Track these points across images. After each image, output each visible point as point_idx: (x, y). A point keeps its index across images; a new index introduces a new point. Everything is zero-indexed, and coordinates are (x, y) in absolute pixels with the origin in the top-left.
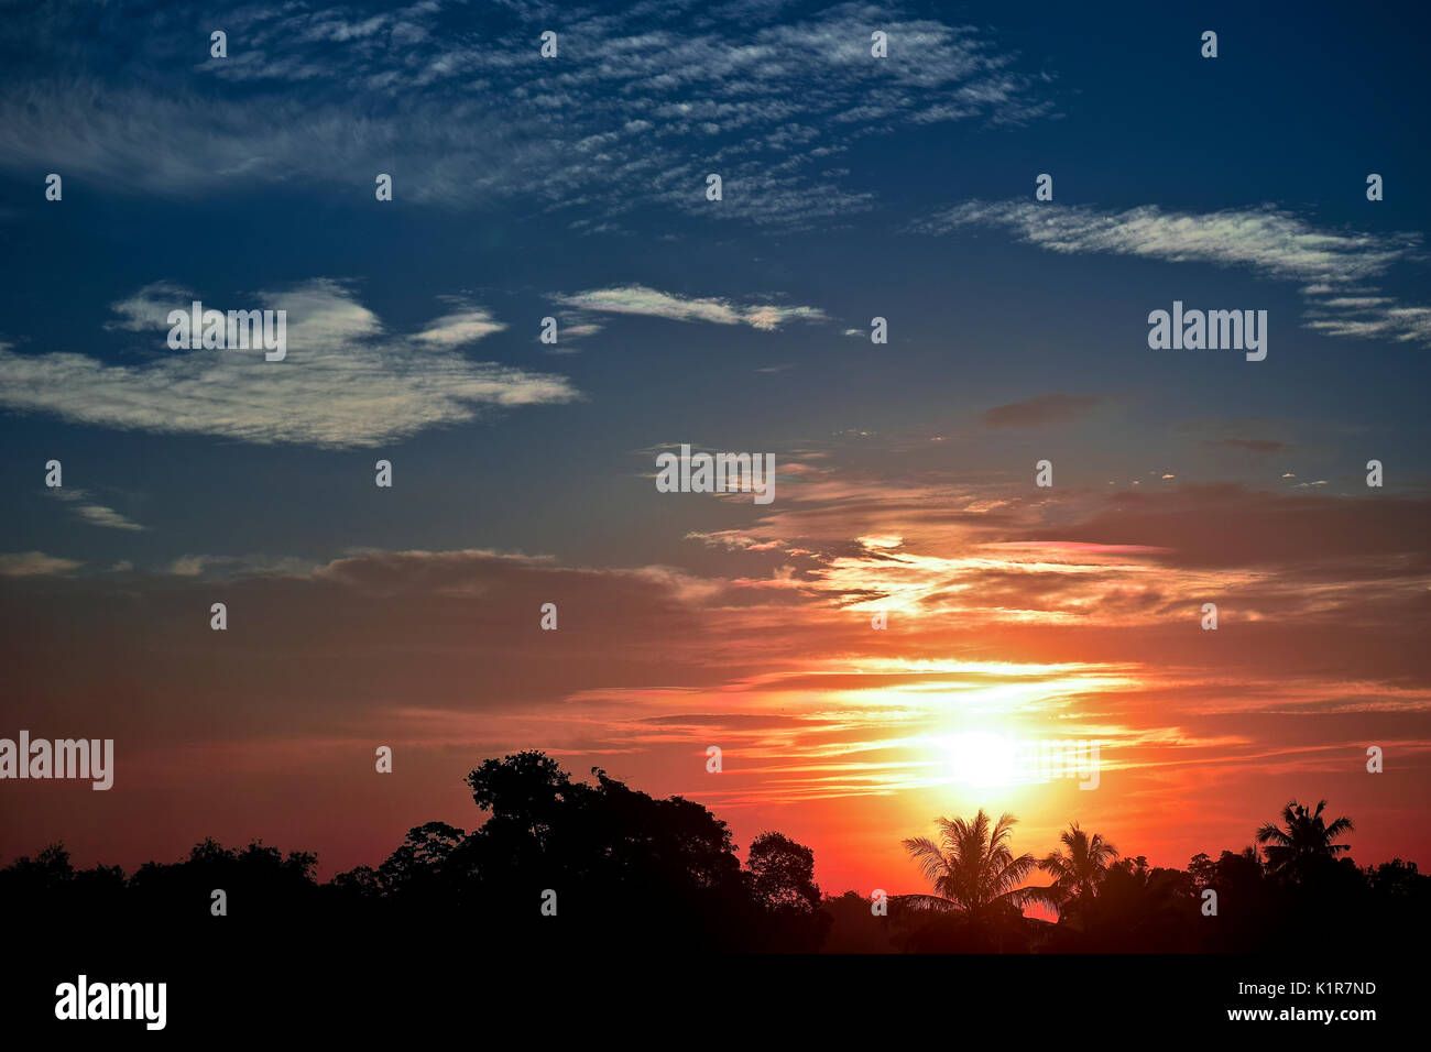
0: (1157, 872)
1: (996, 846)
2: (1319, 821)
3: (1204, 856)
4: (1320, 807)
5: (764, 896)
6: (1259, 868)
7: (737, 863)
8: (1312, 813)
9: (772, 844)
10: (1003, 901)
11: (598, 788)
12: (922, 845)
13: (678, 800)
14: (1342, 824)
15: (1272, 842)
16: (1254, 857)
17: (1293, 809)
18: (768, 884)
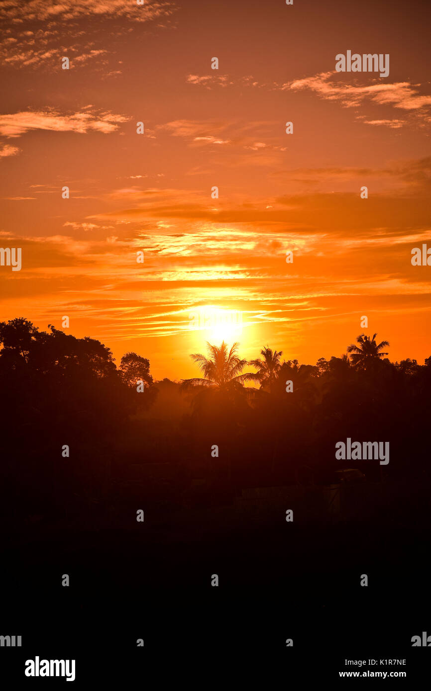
0: (302, 366)
1: (231, 356)
2: (374, 343)
3: (323, 359)
4: (374, 336)
5: (127, 381)
6: (349, 363)
7: (115, 366)
8: (371, 340)
9: (130, 358)
10: (234, 381)
11: (51, 334)
12: (198, 357)
13: (87, 339)
14: (384, 344)
15: (354, 352)
16: (346, 359)
17: (363, 337)
18: (129, 376)
